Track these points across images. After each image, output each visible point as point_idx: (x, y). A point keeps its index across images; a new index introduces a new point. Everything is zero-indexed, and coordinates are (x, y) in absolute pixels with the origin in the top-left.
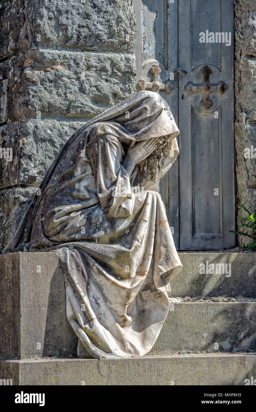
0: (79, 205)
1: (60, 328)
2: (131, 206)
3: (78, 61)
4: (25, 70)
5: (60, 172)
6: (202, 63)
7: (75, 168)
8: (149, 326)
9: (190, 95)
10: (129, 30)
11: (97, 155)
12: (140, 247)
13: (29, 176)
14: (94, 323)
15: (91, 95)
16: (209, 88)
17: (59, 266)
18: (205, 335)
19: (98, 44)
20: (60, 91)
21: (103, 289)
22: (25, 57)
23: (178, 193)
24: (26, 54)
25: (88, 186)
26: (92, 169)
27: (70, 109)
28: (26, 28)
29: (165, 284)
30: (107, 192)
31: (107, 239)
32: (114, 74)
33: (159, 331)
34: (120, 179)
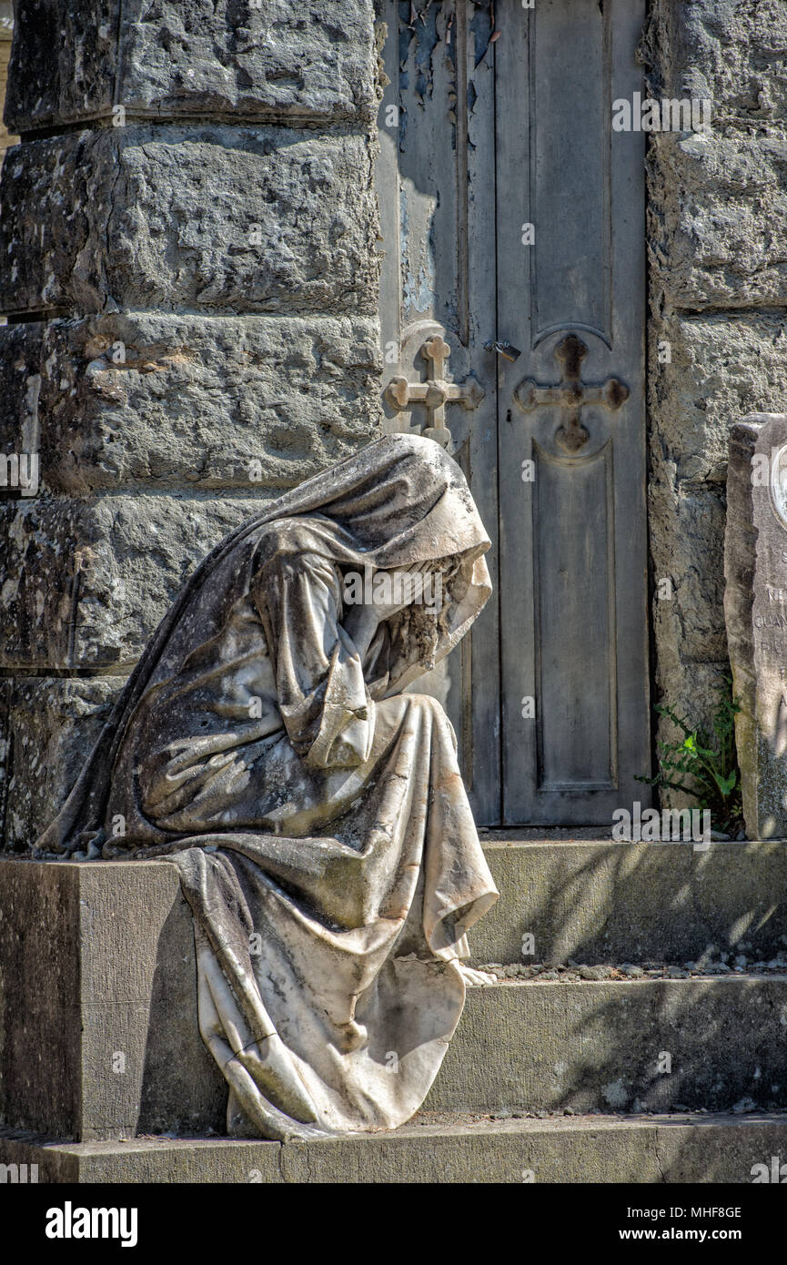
0: (232, 737)
1: (182, 1058)
2: (366, 737)
3: (229, 341)
4: (89, 366)
5: (182, 649)
6: (560, 326)
7: (222, 639)
8: (413, 1048)
9: (528, 412)
10: (364, 257)
11: (279, 607)
12: (388, 844)
13: (99, 646)
14: (271, 1045)
15: (264, 430)
16: (578, 393)
17: (182, 897)
18: (560, 1068)
19: (281, 293)
20: (180, 420)
21: (293, 956)
22: (88, 331)
23: (497, 673)
24: (92, 324)
25: (255, 683)
26: (266, 641)
27: (208, 467)
28: (92, 255)
29: (454, 940)
30: (305, 702)
31: (303, 823)
32: (323, 373)
33: (439, 1063)
34: (338, 666)
